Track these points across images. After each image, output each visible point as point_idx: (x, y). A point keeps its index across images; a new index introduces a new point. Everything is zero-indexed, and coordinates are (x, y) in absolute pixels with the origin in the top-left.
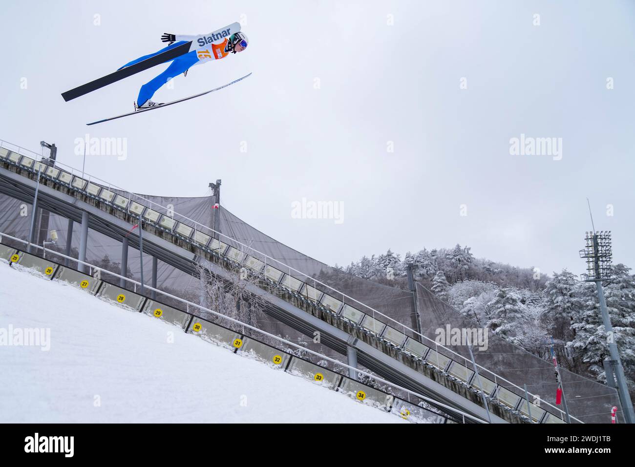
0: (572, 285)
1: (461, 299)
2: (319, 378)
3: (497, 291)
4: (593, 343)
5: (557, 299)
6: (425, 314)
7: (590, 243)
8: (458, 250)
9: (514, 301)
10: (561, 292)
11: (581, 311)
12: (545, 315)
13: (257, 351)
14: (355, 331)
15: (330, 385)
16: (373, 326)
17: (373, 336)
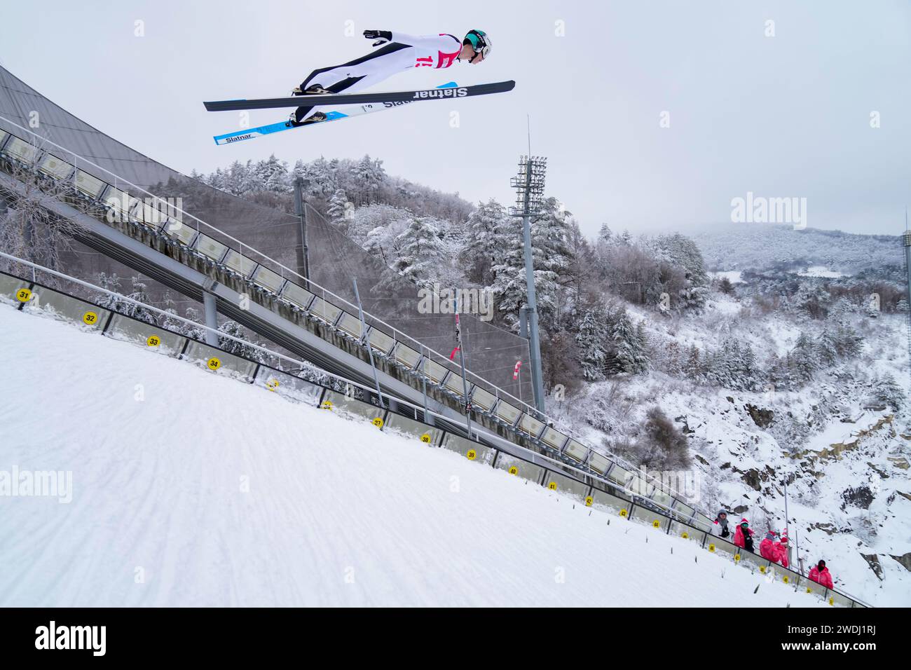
0: (499, 219)
1: (365, 227)
2: (154, 342)
3: (410, 221)
4: (513, 289)
5: (480, 234)
6: (316, 247)
7: (524, 170)
8: (366, 164)
9: (430, 234)
10: (485, 226)
11: (504, 251)
12: (464, 253)
14: (214, 271)
15: (170, 351)
16: (240, 265)
17: (239, 278)
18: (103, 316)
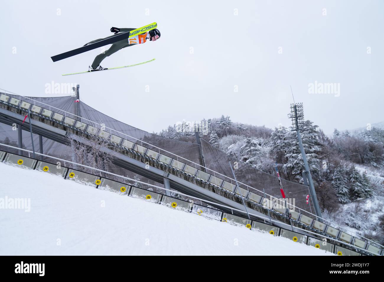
0: (285, 133)
1: (226, 146)
2: (149, 198)
3: (245, 140)
4: (297, 164)
5: (278, 141)
6: (207, 156)
7: (293, 110)
8: (223, 119)
9: (255, 144)
10: (279, 138)
11: (290, 147)
12: (272, 151)
13: (111, 186)
14: (167, 169)
15: (155, 201)
16: (178, 165)
17: (178, 171)
18: (128, 188)
